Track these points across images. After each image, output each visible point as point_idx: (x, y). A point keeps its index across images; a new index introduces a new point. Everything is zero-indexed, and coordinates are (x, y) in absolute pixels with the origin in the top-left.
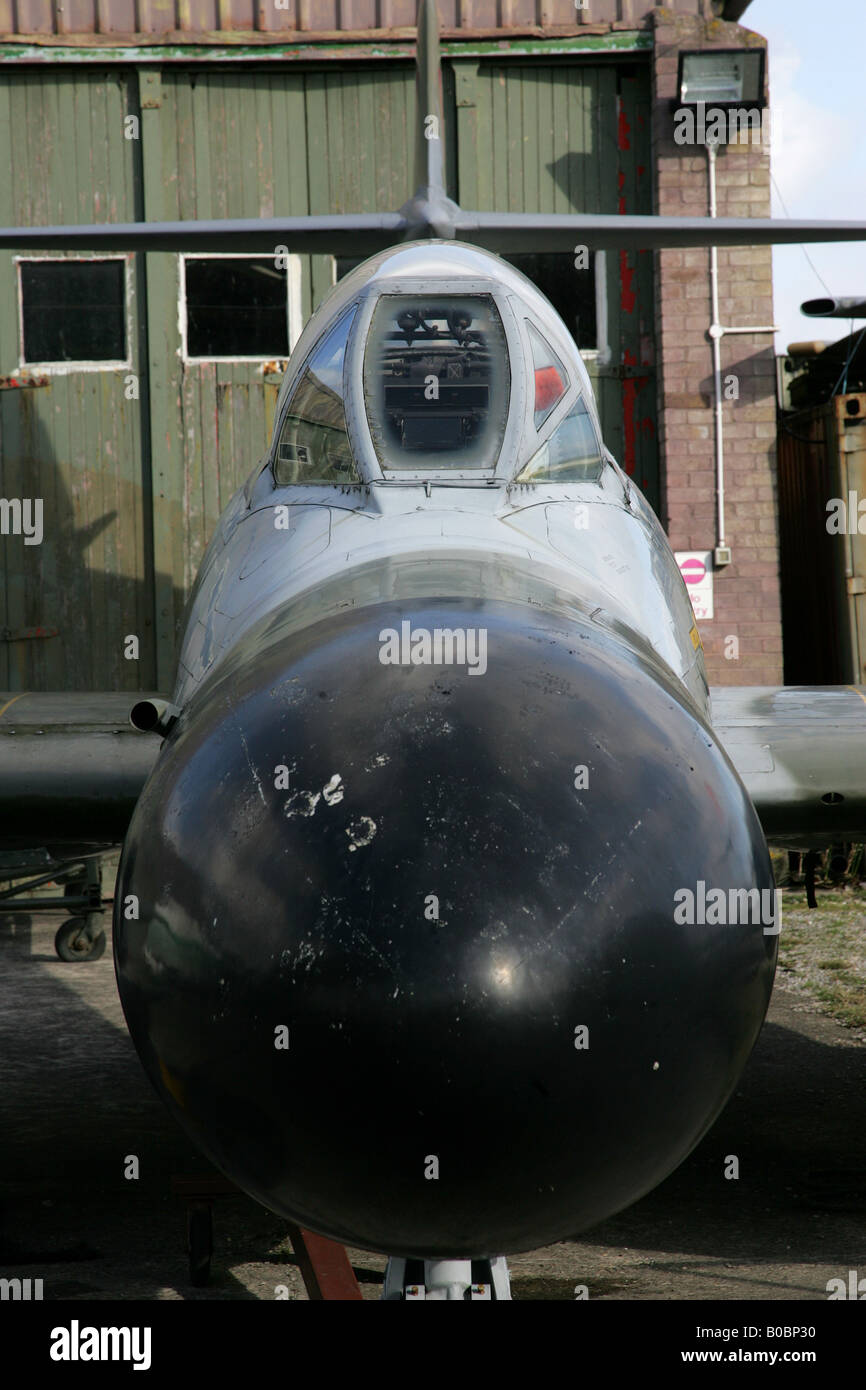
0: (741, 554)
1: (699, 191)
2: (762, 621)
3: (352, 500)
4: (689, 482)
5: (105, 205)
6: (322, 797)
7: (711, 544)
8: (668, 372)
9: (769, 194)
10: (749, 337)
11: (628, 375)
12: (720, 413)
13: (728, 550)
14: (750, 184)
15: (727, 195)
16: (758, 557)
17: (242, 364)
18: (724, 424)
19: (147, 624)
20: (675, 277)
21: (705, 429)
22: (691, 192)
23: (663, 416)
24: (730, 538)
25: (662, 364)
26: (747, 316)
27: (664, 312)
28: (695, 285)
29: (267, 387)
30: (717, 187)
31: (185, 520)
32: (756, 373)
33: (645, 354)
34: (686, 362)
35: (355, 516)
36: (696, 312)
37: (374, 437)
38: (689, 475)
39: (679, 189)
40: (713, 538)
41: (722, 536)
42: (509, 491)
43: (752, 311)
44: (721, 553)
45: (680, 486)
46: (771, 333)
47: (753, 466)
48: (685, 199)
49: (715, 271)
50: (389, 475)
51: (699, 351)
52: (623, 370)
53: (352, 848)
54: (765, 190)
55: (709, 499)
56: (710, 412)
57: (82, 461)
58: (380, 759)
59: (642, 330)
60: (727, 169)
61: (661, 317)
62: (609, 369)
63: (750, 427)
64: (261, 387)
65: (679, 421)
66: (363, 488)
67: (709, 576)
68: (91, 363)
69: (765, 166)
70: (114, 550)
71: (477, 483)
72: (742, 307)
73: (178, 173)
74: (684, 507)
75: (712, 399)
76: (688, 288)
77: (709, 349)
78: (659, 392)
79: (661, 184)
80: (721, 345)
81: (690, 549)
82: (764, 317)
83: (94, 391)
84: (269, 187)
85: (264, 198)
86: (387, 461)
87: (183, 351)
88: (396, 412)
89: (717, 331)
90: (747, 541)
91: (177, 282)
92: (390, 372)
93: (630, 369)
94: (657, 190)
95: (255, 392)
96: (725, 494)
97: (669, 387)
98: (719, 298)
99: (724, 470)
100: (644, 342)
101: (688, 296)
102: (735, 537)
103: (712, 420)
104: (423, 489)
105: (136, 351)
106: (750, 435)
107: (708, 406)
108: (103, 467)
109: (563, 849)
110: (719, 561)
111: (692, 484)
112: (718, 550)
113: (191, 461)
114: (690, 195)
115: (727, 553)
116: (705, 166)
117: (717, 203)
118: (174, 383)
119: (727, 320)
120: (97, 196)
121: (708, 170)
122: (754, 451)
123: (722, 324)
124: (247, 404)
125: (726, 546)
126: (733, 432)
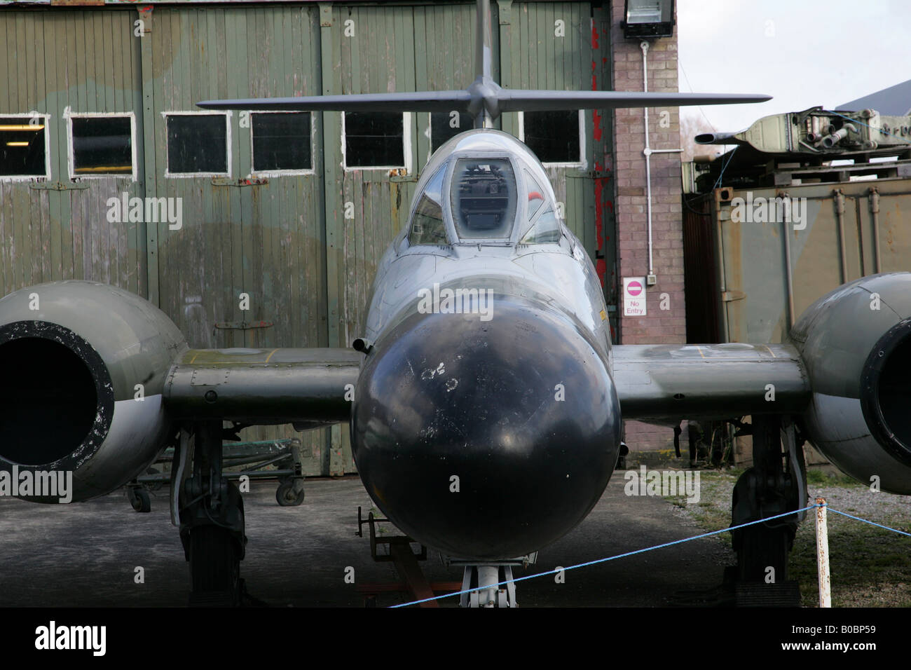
0: (662, 279)
1: (638, 72)
2: (674, 316)
3: (445, 252)
4: (632, 237)
5: (300, 81)
6: (436, 372)
7: (645, 273)
8: (620, 175)
9: (677, 74)
10: (667, 155)
11: (597, 176)
12: (649, 198)
13: (654, 276)
14: (666, 69)
15: (653, 75)
16: (672, 280)
17: (377, 171)
18: (652, 205)
19: (323, 319)
20: (624, 121)
21: (642, 207)
22: (633, 73)
23: (617, 200)
24: (656, 269)
25: (617, 170)
26: (665, 143)
27: (617, 141)
28: (635, 125)
29: (392, 184)
30: (648, 70)
31: (345, 260)
32: (671, 175)
33: (608, 165)
34: (631, 169)
35: (447, 260)
36: (636, 141)
37: (455, 224)
38: (632, 234)
39: (625, 71)
40: (646, 269)
41: (651, 269)
42: (516, 248)
43: (668, 141)
44: (651, 278)
45: (627, 239)
46: (679, 152)
47: (668, 228)
48: (629, 77)
49: (646, 117)
50: (462, 241)
51: (637, 164)
52: (594, 174)
53: (448, 391)
54: (675, 72)
55: (643, 247)
56: (644, 198)
57: (286, 226)
58: (459, 357)
59: (605, 151)
60: (653, 60)
61: (616, 143)
62: (587, 173)
63: (667, 206)
64: (388, 184)
65: (626, 203)
66: (451, 247)
67: (644, 291)
68: (292, 170)
69: (675, 58)
70: (304, 277)
71: (501, 245)
72: (662, 138)
73: (341, 64)
74: (629, 252)
75: (645, 190)
76: (631, 127)
77: (643, 162)
78: (615, 187)
79: (616, 69)
80: (650, 160)
81: (633, 276)
82: (674, 143)
83: (293, 187)
84: (392, 70)
85: (390, 77)
86: (461, 235)
87: (344, 164)
88: (465, 211)
89: (648, 152)
90: (666, 271)
91: (341, 125)
92: (462, 188)
93: (598, 173)
94: (614, 71)
95: (385, 187)
96: (652, 245)
97: (621, 183)
98: (649, 133)
99: (652, 231)
100: (607, 158)
101: (632, 132)
102: (659, 269)
103: (645, 202)
104: (477, 248)
105: (317, 163)
106: (667, 211)
107: (643, 195)
108: (298, 230)
109: (531, 391)
110: (649, 283)
111: (634, 238)
112: (649, 276)
113: (348, 226)
114: (632, 74)
115: (654, 278)
116: (640, 58)
117: (648, 79)
118: (339, 182)
119: (653, 146)
120: (295, 76)
121: (643, 61)
122: (669, 220)
123: (651, 148)
124: (380, 194)
125: (653, 274)
126: (657, 210)
